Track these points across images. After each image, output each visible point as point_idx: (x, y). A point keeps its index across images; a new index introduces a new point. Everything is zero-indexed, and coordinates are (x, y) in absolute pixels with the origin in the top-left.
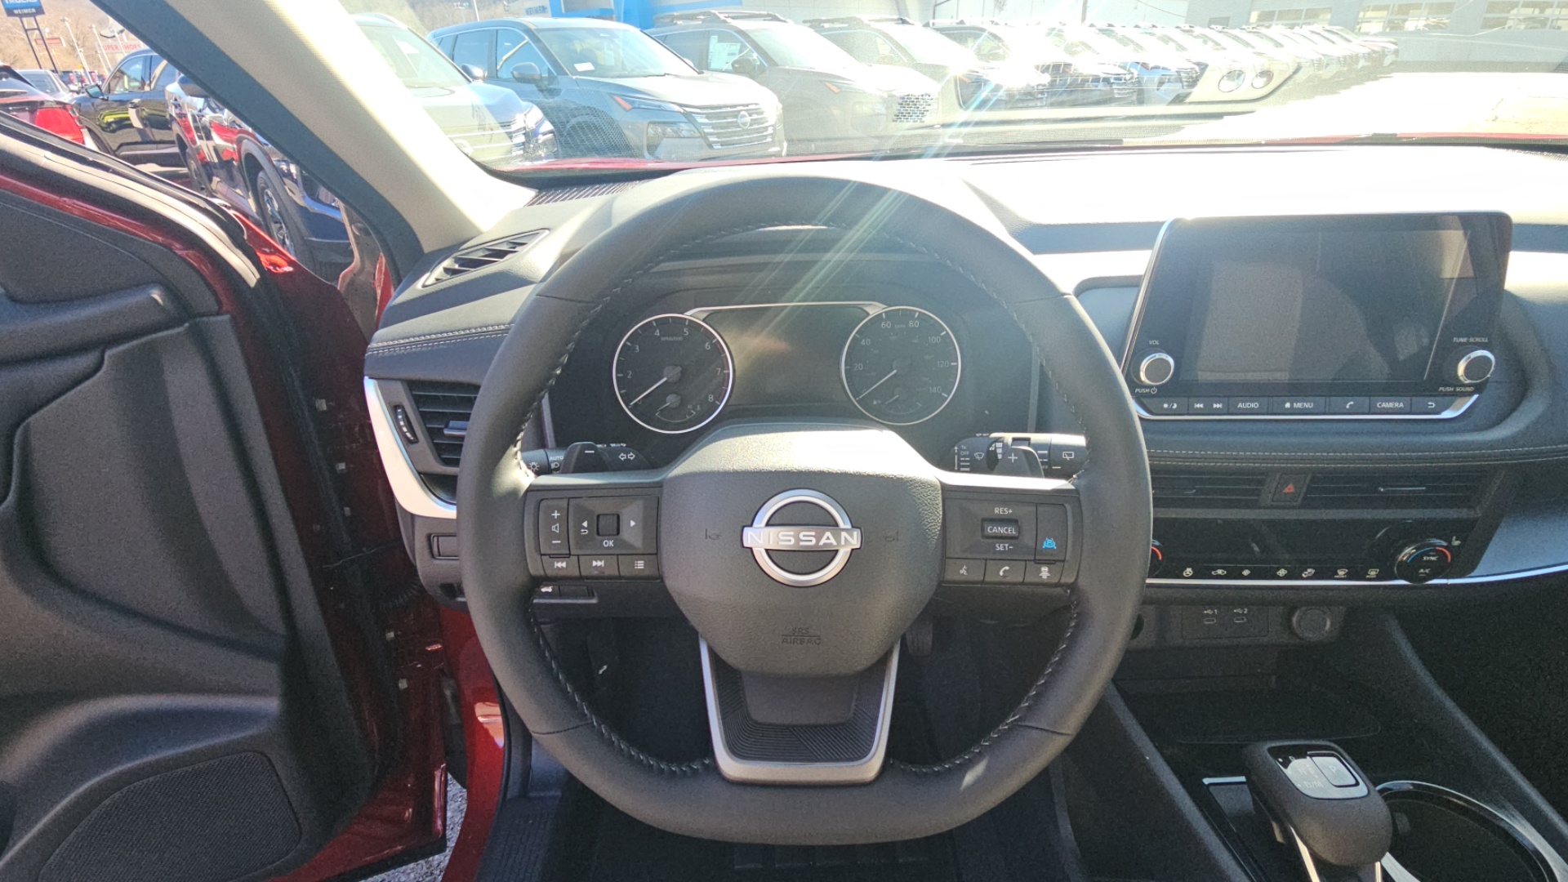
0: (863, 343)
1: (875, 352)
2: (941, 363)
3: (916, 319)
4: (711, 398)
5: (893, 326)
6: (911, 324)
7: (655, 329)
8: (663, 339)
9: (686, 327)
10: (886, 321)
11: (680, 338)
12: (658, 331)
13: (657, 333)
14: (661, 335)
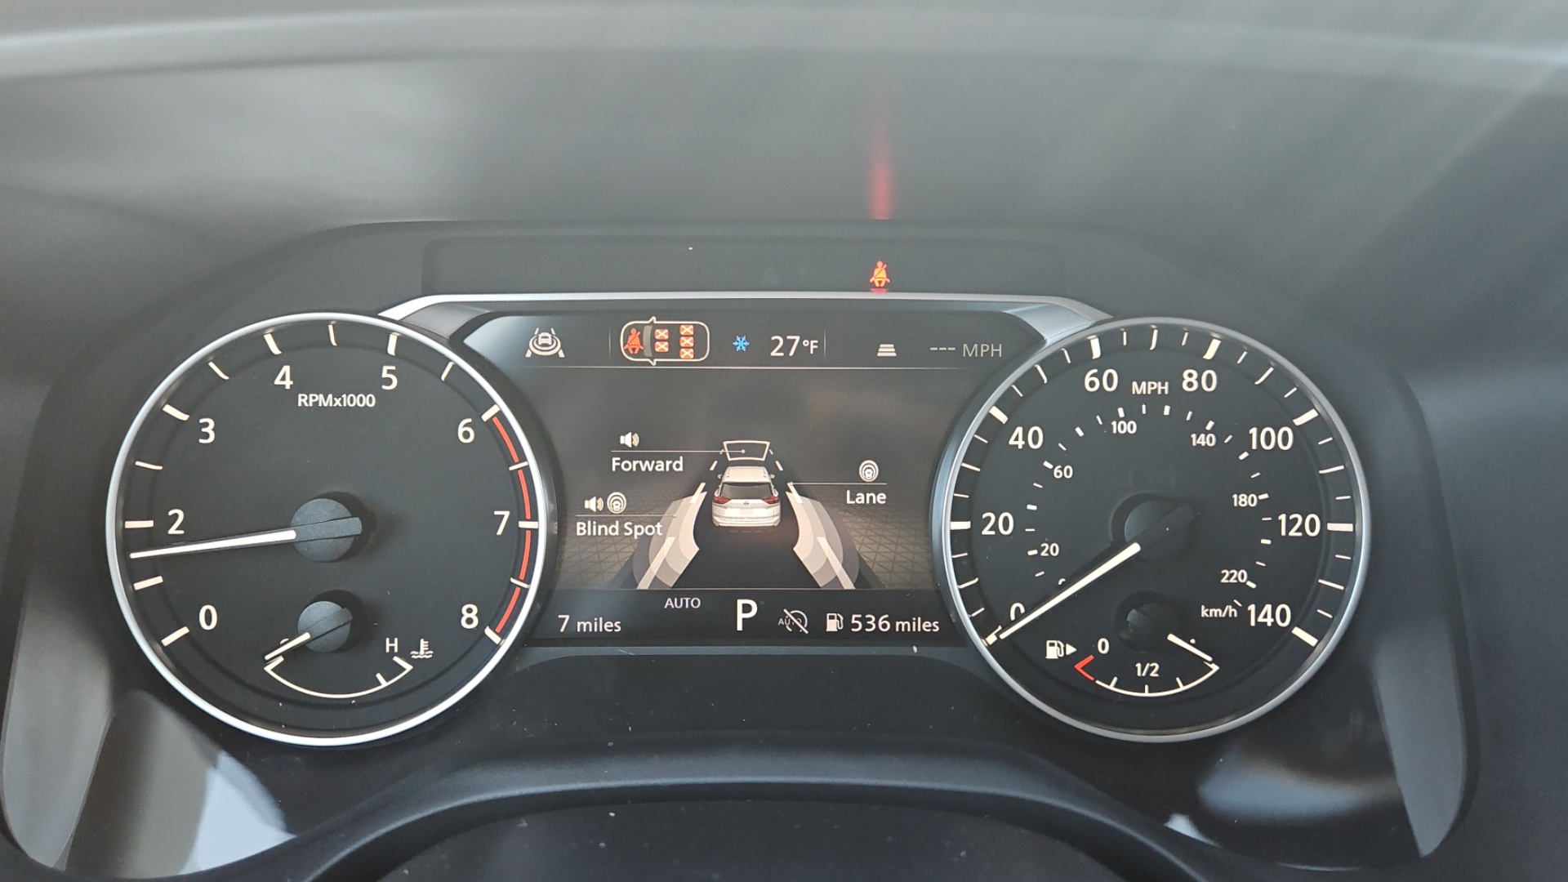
0: (1017, 439)
1: (1057, 473)
2: (1291, 524)
3: (1210, 364)
4: (470, 616)
5: (1125, 385)
6: (1190, 380)
7: (276, 363)
8: (303, 400)
9: (390, 360)
10: (1101, 365)
11: (368, 401)
12: (286, 369)
13: (284, 378)
14: (301, 385)
